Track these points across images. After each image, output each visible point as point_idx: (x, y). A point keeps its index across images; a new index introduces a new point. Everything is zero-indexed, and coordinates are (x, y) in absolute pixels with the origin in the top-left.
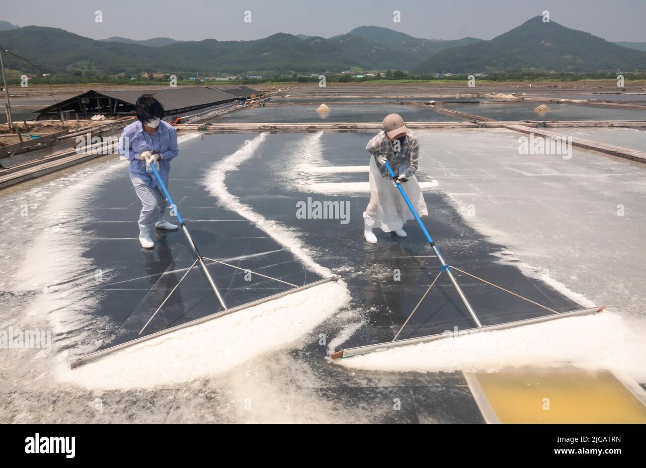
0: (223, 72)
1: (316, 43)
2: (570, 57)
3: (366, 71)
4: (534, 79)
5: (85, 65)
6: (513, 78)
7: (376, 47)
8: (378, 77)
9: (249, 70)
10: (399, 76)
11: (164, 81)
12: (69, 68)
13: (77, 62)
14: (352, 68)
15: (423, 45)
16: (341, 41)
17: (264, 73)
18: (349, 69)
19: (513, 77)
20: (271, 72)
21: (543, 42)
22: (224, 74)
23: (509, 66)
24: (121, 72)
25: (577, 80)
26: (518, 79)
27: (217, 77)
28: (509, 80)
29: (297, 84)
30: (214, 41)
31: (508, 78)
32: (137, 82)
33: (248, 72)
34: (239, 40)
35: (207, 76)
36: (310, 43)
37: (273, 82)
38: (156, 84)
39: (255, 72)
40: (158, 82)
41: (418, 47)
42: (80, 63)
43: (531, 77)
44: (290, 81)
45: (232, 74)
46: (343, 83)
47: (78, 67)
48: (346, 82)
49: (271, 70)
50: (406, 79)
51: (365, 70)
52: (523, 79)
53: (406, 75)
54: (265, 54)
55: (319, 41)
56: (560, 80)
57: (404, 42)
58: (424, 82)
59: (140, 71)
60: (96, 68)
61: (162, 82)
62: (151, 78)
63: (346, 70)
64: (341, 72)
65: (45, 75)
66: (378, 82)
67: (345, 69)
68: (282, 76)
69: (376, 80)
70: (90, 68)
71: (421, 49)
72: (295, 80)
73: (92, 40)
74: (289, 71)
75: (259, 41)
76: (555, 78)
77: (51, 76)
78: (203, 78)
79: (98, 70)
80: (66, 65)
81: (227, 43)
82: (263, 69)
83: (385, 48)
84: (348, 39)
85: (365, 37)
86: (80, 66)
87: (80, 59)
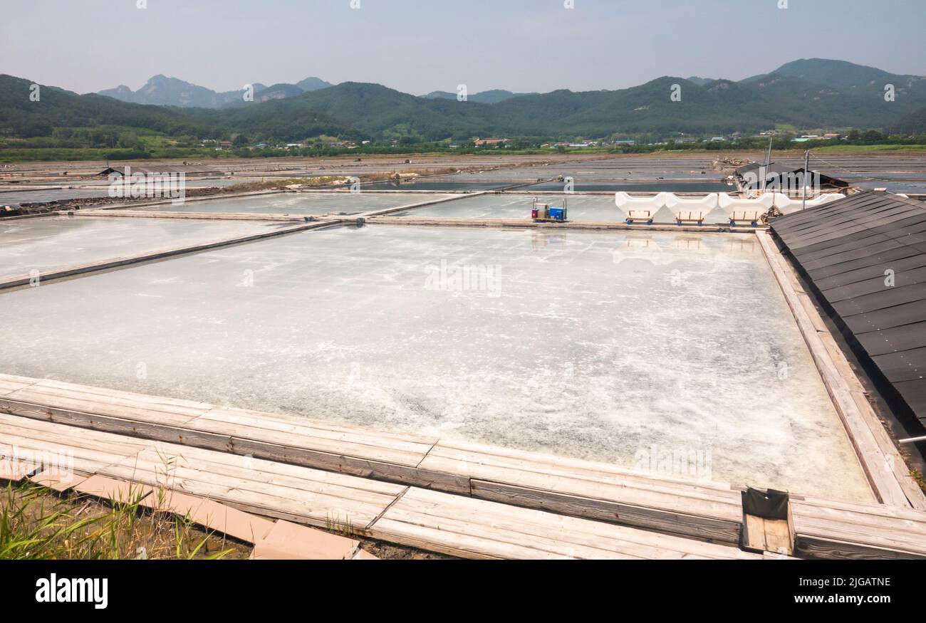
1: (720, 89)
3: (804, 132)
5: (404, 129)
7: (821, 92)
9: (614, 132)
10: (874, 138)
12: (389, 133)
13: (395, 125)
14: (779, 125)
17: (638, 136)
18: (773, 128)
20: (649, 134)
22: (578, 138)
24: (447, 137)
27: (571, 142)
29: (704, 152)
30: (567, 92)
33: (614, 135)
35: (557, 141)
36: (711, 90)
37: (666, 149)
39: (625, 135)
41: (900, 90)
42: (398, 126)
44: (693, 149)
45: (590, 138)
46: (779, 151)
49: (648, 131)
50: (886, 143)
51: (801, 129)
54: (641, 108)
55: (726, 86)
57: (872, 82)
59: (470, 135)
60: (418, 133)
63: (768, 130)
65: (364, 142)
67: (766, 128)
68: (664, 140)
69: (835, 146)
70: (409, 132)
71: (904, 93)
72: (701, 147)
73: (413, 97)
74: (675, 133)
75: (630, 89)
77: (370, 144)
78: (553, 145)
79: (419, 135)
80: (383, 129)
81: (585, 94)
82: (635, 131)
83: (837, 93)
84: (773, 81)
85: (801, 76)
86: (399, 130)
87: (399, 121)
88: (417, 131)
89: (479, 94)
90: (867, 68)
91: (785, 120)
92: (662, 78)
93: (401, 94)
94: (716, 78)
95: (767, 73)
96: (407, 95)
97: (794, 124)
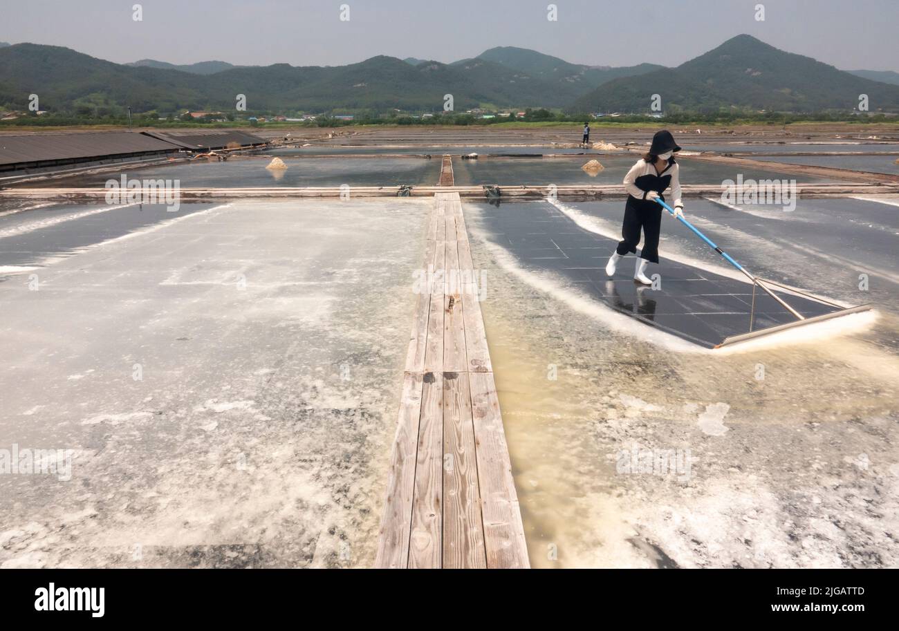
0: (299, 110)
1: (432, 70)
2: (786, 91)
3: (502, 110)
4: (731, 121)
5: (99, 99)
6: (701, 120)
7: (515, 76)
8: (512, 118)
9: (334, 108)
10: (544, 116)
11: (206, 122)
12: (78, 103)
13: (88, 94)
14: (481, 104)
15: (583, 73)
16: (467, 68)
17: (356, 111)
18: (479, 107)
19: (701, 118)
20: (367, 110)
21: (749, 70)
22: (299, 113)
23: (702, 103)
24: (150, 109)
25: (790, 123)
26: (707, 121)
27: (288, 117)
28: (694, 123)
30: (287, 66)
31: (693, 121)
32: (167, 123)
33: (334, 110)
34: (322, 65)
35: (274, 115)
36: (423, 70)
38: (194, 127)
39: (345, 110)
40: (196, 124)
41: (575, 77)
42: (92, 96)
43: (726, 119)
45: (311, 114)
46: (461, 127)
47: (90, 102)
48: (465, 124)
49: (367, 107)
50: (550, 121)
51: (501, 108)
52: (715, 121)
53: (553, 115)
54: (360, 85)
55: (436, 67)
56: (766, 123)
57: (555, 69)
58: (574, 125)
59: (179, 107)
60: (116, 104)
61: (203, 123)
62: (190, 118)
63: (475, 108)
64: (465, 111)
65: (39, 113)
66: (511, 124)
67: (472, 107)
68: (381, 115)
69: (507, 122)
70: (106, 102)
71: (579, 80)
73: (111, 64)
74: (392, 109)
75: (350, 66)
76: (760, 120)
77: (49, 115)
78: (269, 119)
79: (118, 106)
80: (73, 98)
81: (306, 69)
82: (355, 106)
83: (528, 78)
84: (476, 65)
85: (501, 62)
86: (92, 100)
87: (93, 90)
88: (115, 102)
89: (196, 65)
90: (550, 57)
91: (488, 100)
92: (378, 57)
93: (96, 61)
94: (429, 59)
95: (473, 58)
96: (104, 62)
97: (495, 104)
